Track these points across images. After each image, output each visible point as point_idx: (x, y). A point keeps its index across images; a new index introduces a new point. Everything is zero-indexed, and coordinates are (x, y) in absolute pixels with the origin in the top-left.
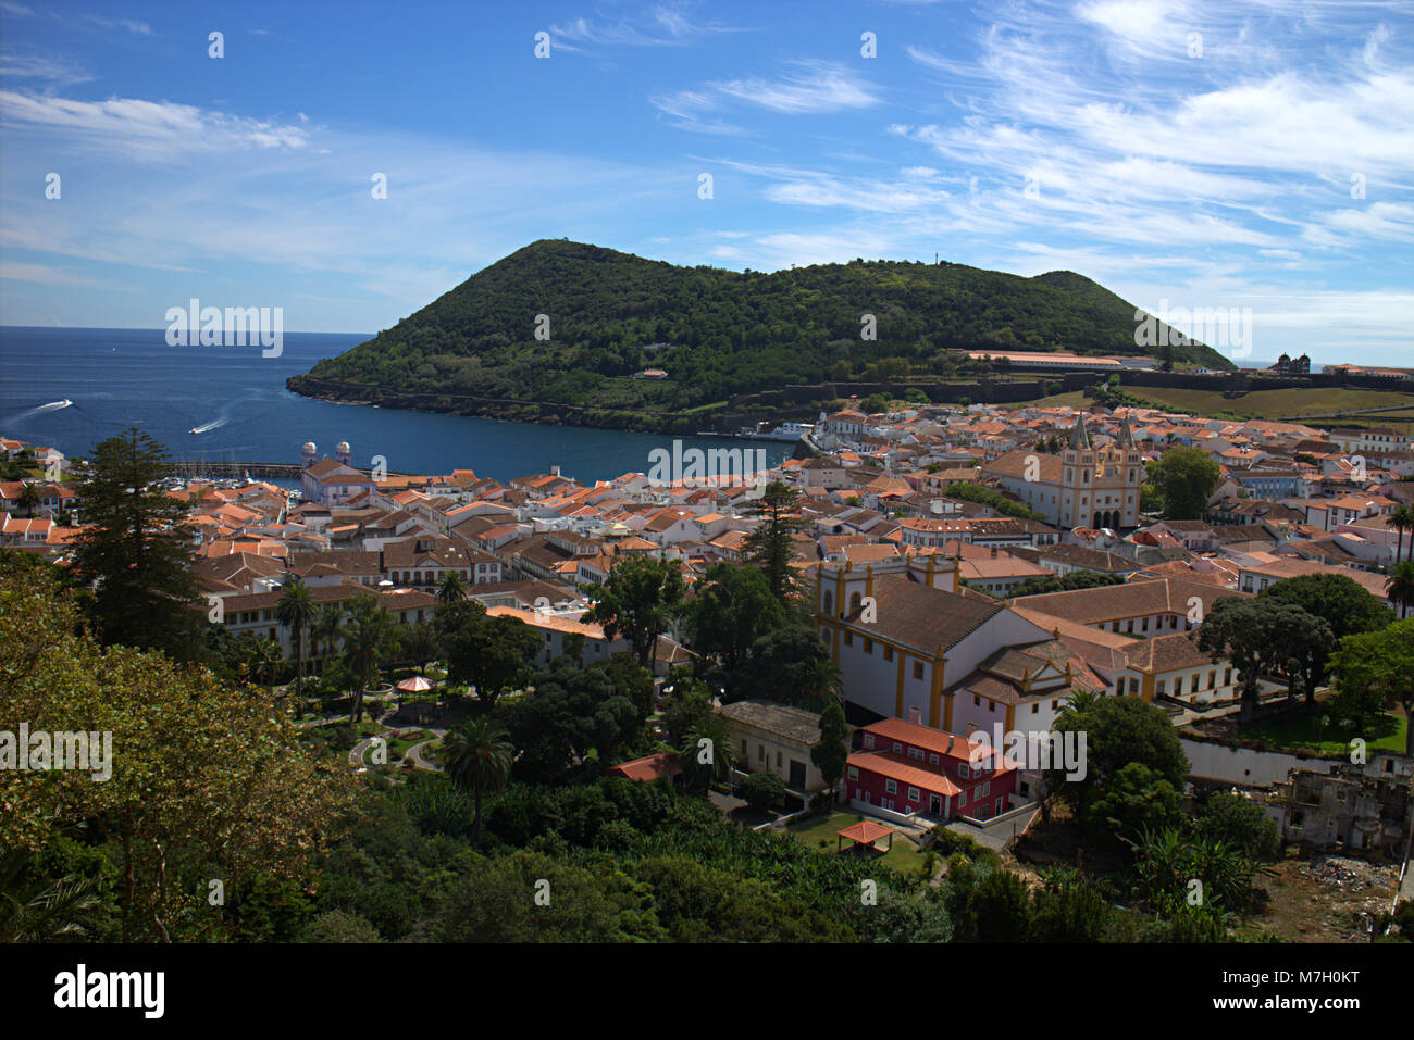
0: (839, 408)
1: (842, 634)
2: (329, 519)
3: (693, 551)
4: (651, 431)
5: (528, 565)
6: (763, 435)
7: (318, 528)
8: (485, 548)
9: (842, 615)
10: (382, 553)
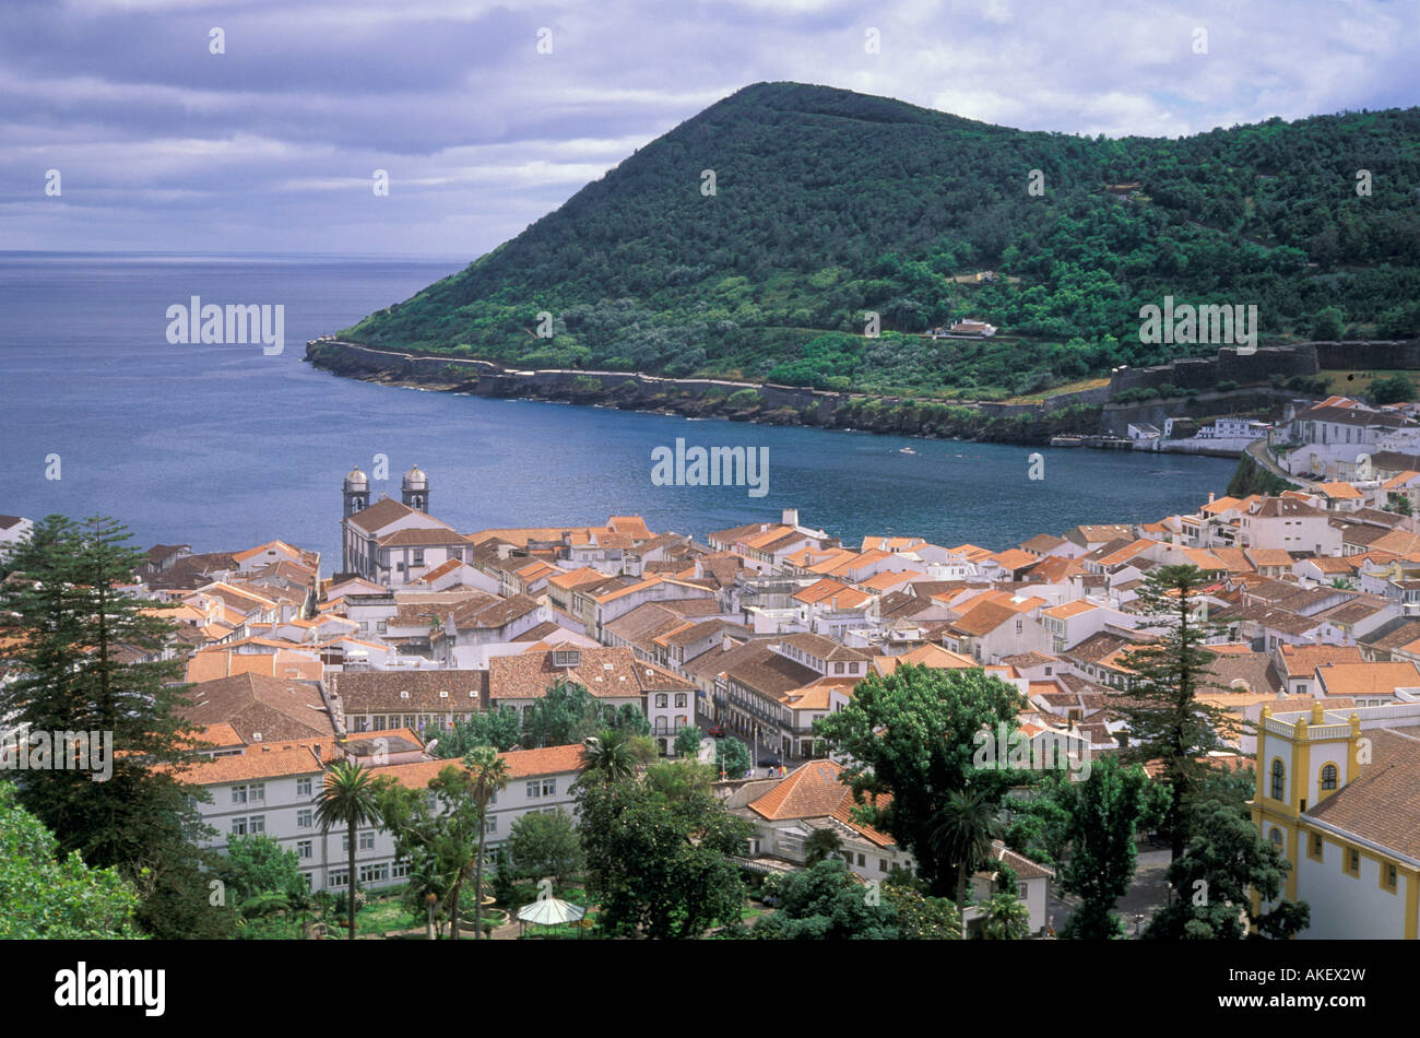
0: (1320, 391)
1: (1304, 838)
2: (392, 611)
3: (1038, 673)
4: (966, 437)
5: (741, 693)
6: (1177, 443)
7: (373, 626)
8: (664, 662)
9: (1303, 803)
10: (485, 675)
